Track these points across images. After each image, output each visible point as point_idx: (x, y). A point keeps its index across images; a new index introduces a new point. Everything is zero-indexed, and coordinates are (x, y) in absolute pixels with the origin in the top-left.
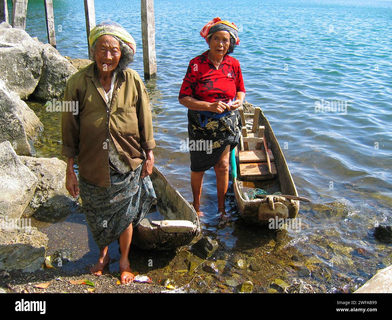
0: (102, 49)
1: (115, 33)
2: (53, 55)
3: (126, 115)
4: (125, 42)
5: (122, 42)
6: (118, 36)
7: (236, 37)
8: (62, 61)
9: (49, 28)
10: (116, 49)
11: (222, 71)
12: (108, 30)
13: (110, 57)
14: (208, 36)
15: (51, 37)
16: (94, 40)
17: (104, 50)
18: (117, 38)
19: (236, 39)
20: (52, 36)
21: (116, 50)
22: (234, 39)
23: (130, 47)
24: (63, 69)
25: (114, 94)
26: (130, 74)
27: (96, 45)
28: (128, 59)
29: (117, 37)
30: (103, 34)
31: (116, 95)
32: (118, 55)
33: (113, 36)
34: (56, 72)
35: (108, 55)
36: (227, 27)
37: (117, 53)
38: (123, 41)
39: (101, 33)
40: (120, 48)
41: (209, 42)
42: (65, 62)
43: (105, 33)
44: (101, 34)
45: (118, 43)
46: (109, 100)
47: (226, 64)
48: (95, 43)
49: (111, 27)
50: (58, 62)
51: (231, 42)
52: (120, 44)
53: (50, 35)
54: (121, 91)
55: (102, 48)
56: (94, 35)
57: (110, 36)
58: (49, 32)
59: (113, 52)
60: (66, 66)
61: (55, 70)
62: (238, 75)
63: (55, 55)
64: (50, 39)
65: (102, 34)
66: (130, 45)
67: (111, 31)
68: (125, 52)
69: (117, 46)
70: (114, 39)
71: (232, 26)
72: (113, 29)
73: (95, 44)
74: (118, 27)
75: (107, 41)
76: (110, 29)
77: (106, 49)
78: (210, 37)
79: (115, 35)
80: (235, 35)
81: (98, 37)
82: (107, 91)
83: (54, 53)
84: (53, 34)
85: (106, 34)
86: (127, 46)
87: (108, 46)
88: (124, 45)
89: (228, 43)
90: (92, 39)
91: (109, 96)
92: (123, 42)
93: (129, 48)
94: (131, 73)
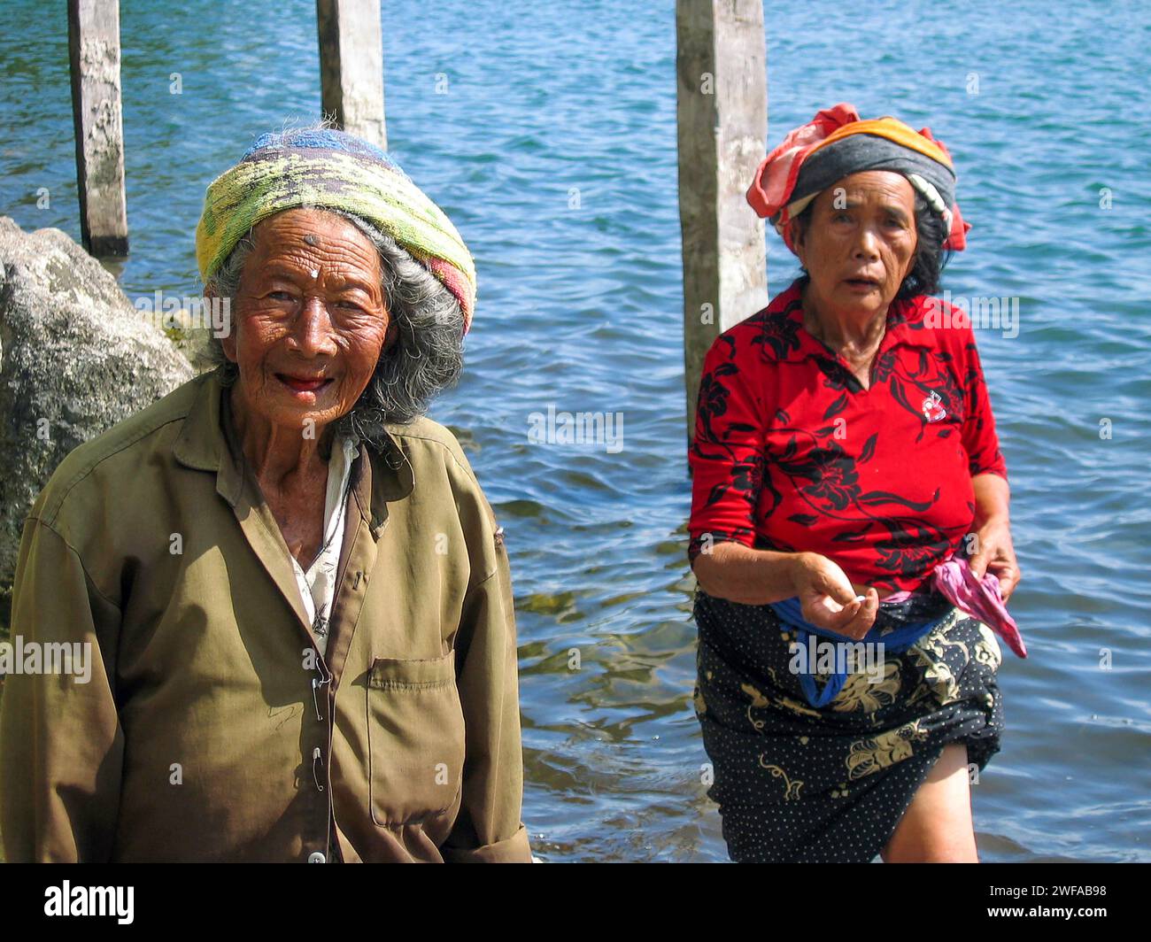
0: (278, 295)
1: (359, 197)
2: (75, 308)
3: (418, 703)
4: (417, 254)
5: (395, 250)
6: (377, 215)
7: (947, 204)
8: (126, 348)
9: (89, 125)
10: (360, 293)
11: (893, 392)
12: (312, 182)
13: (322, 338)
14: (796, 208)
15: (98, 181)
16: (230, 240)
17: (290, 297)
18: (369, 229)
19: (949, 216)
20: (108, 176)
21: (359, 296)
22: (938, 215)
23: (444, 284)
24: (131, 400)
25: (349, 577)
26: (428, 447)
27: (240, 272)
28: (432, 354)
29: (368, 220)
30: (286, 202)
31: (361, 585)
32: (372, 330)
33: (347, 216)
34: (87, 422)
35: (315, 325)
36: (895, 151)
37: (364, 319)
38: (401, 244)
39: (271, 196)
40: (383, 289)
41: (802, 242)
42: (145, 357)
43: (295, 200)
44: (266, 203)
45: (374, 259)
46: (319, 611)
47: (904, 345)
48: (234, 258)
49: (335, 166)
50: (100, 356)
51: (920, 231)
52: (387, 262)
53: (91, 170)
54: (381, 554)
55: (279, 287)
56: (229, 213)
57: (326, 213)
58: (88, 149)
59: (342, 311)
60: (152, 382)
61: (76, 406)
62: (974, 390)
63: (85, 305)
64: (93, 193)
65: (278, 204)
66: (440, 267)
67: (336, 184)
68: (411, 315)
69: (368, 274)
70: (349, 233)
71: (920, 143)
72: (345, 175)
73: (234, 266)
74: (376, 169)
75: (310, 245)
76: (325, 175)
77: (301, 291)
78: (807, 215)
79: (358, 209)
80: (940, 191)
81: (254, 220)
82: (308, 556)
83: (82, 296)
84: (110, 161)
85: (300, 206)
86: (426, 276)
87: (315, 274)
88: (409, 269)
89: (906, 237)
90: (220, 232)
91: (315, 592)
92: (403, 254)
93: (433, 286)
94: (433, 445)
